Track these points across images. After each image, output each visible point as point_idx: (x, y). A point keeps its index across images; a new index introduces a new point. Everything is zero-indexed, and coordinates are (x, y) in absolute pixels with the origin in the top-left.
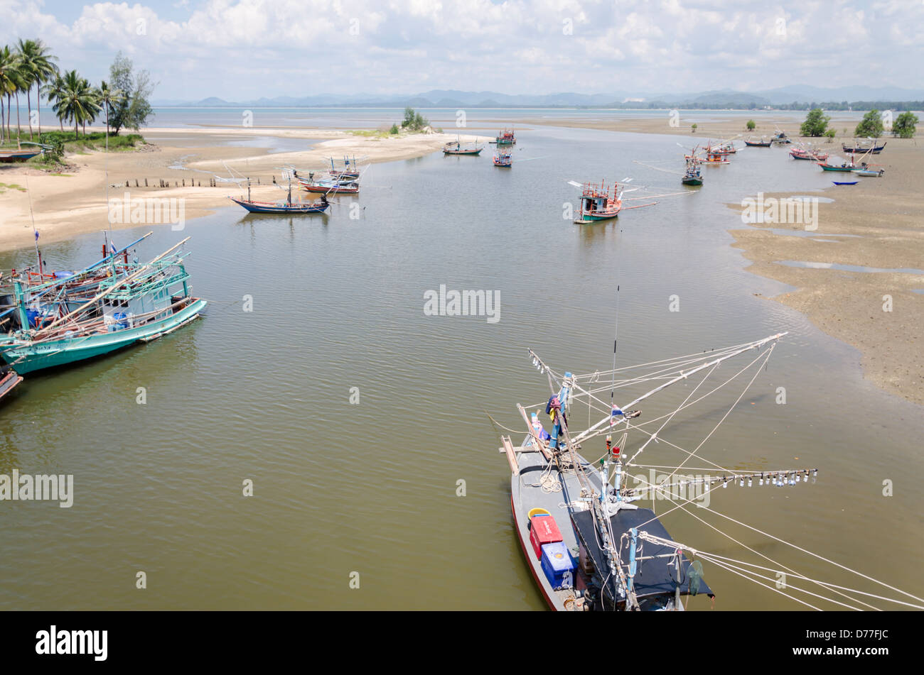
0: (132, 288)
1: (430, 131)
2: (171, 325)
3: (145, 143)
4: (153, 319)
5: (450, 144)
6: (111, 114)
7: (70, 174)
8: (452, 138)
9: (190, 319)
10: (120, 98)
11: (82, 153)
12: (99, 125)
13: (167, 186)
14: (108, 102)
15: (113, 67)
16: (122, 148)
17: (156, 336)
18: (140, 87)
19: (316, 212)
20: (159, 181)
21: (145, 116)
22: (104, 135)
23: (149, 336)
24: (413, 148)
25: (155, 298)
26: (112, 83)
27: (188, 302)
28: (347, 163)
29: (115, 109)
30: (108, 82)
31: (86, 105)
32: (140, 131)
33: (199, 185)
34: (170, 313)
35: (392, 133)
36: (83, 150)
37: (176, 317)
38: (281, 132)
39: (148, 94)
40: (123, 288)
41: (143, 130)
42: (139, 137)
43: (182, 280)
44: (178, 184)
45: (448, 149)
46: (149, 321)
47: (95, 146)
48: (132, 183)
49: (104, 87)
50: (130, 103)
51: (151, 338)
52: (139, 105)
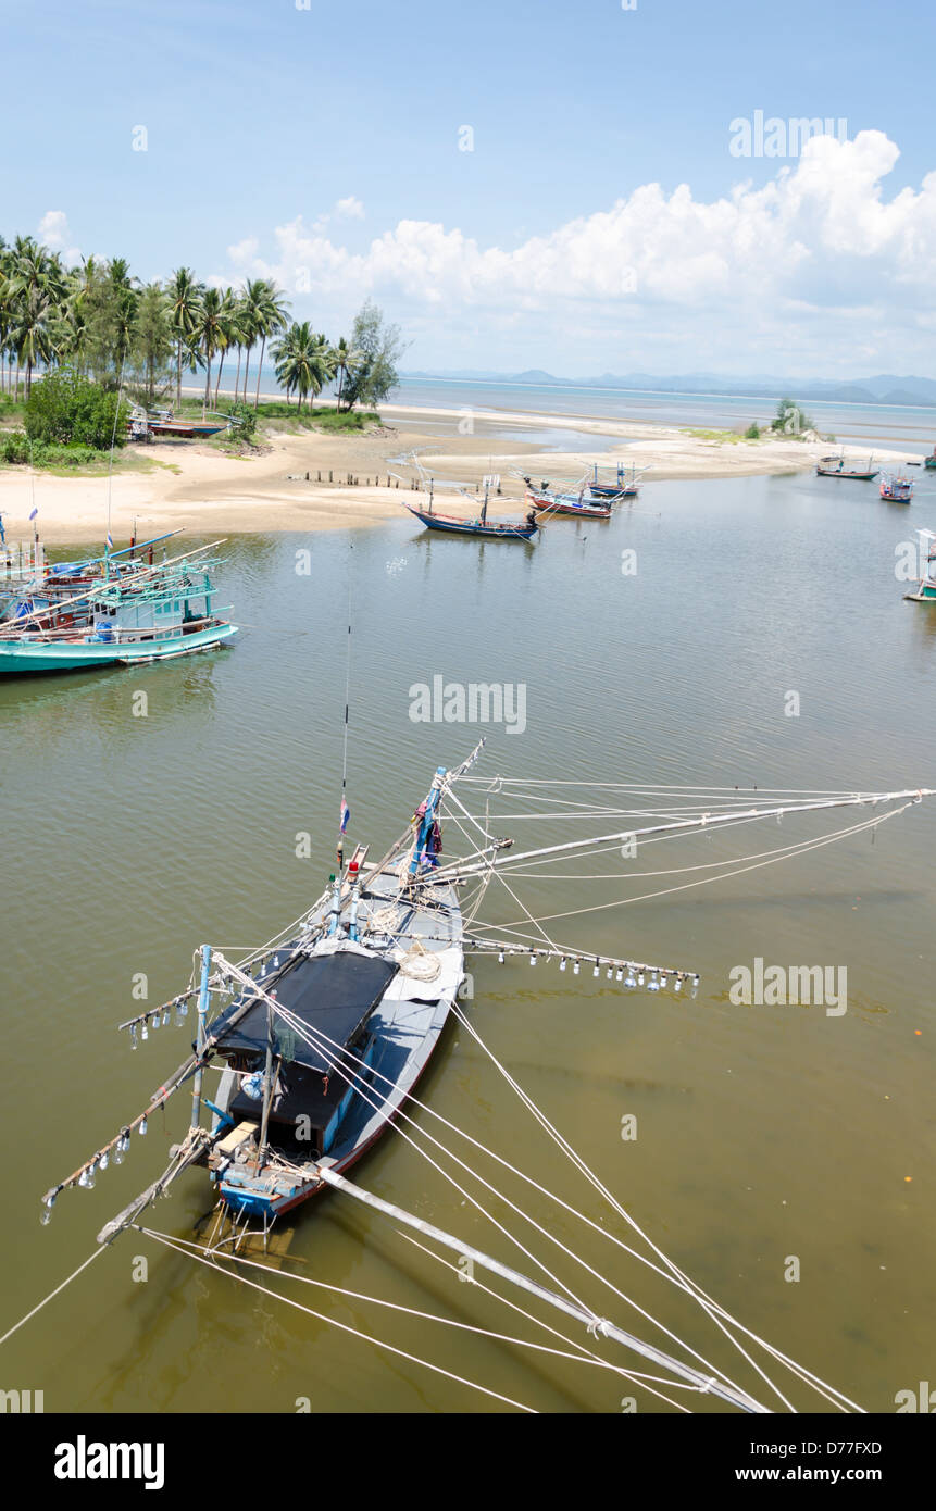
0: (123, 593)
1: (812, 438)
2: (170, 650)
3: (380, 426)
4: (151, 637)
5: (827, 460)
6: (347, 383)
7: (253, 457)
8: (835, 450)
9: (204, 647)
10: (360, 363)
11: (293, 433)
12: (328, 398)
13: (356, 483)
14: (343, 365)
15: (358, 319)
16: (346, 429)
17: (145, 659)
18: (386, 347)
19: (516, 537)
20: (346, 476)
21: (387, 388)
22: (333, 411)
23: (134, 657)
24: (761, 462)
25: (157, 612)
26: (353, 341)
27: (208, 625)
28: (621, 473)
29: (353, 377)
30: (348, 339)
31: (315, 370)
32: (378, 408)
33: (397, 487)
34: (177, 634)
35: (750, 437)
36: (296, 429)
37: (181, 641)
38: (588, 424)
39: (395, 357)
40: (112, 591)
41: (382, 407)
42: (374, 417)
43: (206, 593)
44: (371, 482)
45: (824, 467)
46: (143, 639)
47: (313, 424)
48: (313, 476)
49: (342, 346)
50: (372, 369)
51: (136, 660)
52: (383, 373)
